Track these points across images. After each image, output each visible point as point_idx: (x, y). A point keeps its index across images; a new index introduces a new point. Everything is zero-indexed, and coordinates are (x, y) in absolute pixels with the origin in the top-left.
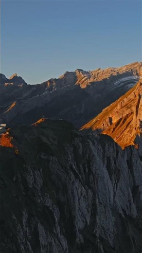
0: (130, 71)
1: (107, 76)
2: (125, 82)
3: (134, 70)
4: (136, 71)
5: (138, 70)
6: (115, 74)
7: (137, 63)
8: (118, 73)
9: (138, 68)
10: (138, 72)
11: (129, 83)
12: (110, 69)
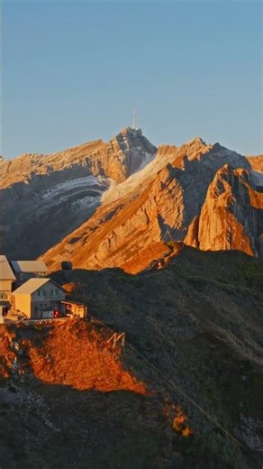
0: (84, 164)
1: (21, 176)
2: (71, 191)
3: (95, 160)
4: (99, 163)
5: (104, 162)
6: (43, 171)
7: (100, 142)
8: (49, 168)
9: (103, 156)
10: (104, 167)
11: (83, 196)
12: (28, 160)
